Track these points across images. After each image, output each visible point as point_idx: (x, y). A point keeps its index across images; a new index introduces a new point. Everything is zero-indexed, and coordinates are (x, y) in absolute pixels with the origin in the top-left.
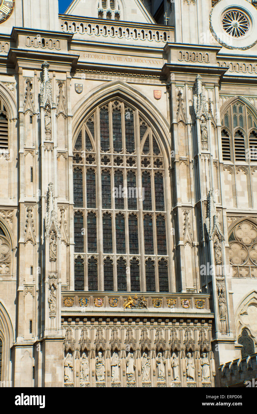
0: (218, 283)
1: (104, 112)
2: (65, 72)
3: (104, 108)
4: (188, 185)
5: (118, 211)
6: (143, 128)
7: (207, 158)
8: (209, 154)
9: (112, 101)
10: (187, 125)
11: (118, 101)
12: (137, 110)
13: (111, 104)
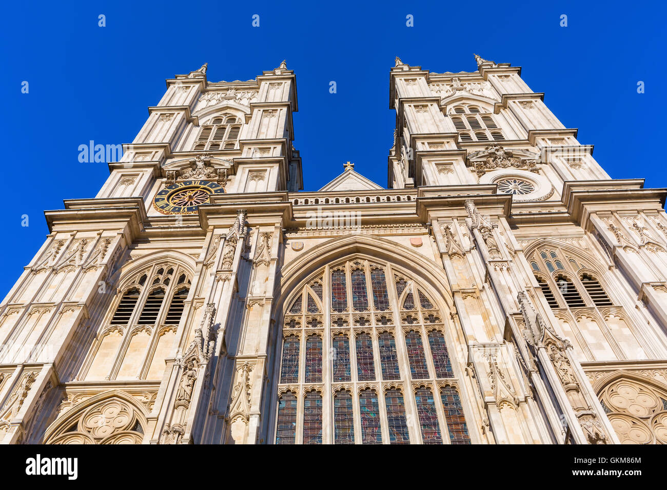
0: (583, 422)
1: (338, 274)
2: (273, 224)
3: (339, 270)
4: (484, 321)
5: (364, 384)
6: (401, 284)
7: (505, 268)
8: (506, 261)
9: (350, 261)
10: (464, 255)
11: (359, 261)
12: (389, 264)
13: (348, 264)
